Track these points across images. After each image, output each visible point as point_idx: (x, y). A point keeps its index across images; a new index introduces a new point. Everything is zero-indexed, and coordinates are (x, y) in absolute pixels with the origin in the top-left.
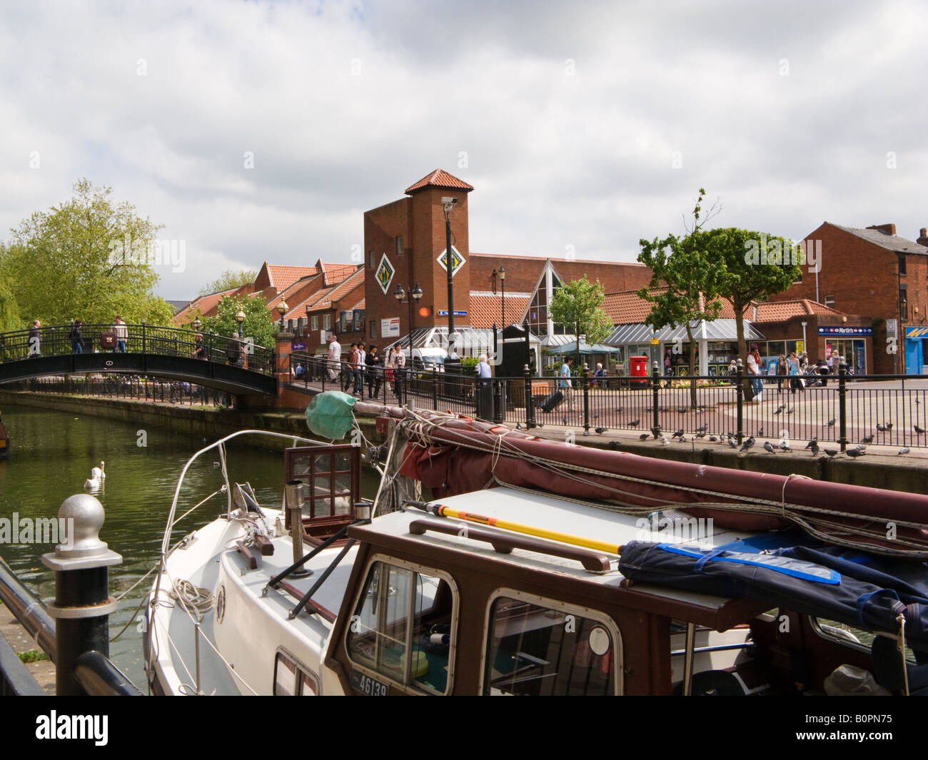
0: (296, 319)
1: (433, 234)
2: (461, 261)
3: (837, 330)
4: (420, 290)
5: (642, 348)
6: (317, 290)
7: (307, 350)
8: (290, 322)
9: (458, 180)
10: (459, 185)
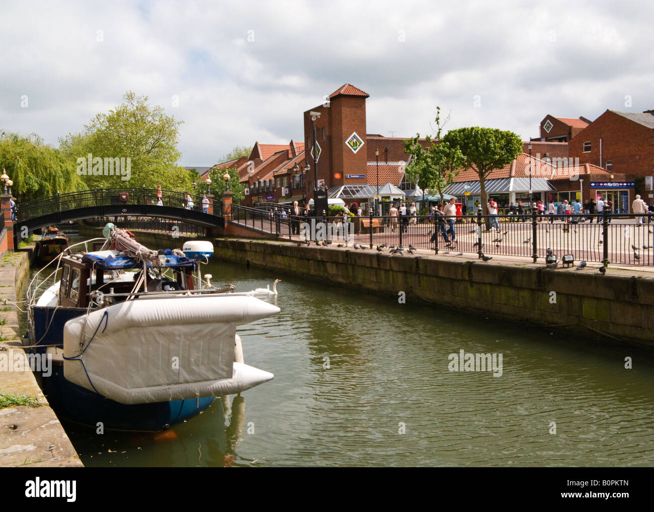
0: (268, 180)
1: (343, 126)
2: (361, 143)
3: (605, 184)
4: (309, 166)
5: (475, 197)
6: (284, 161)
7: (274, 200)
8: (265, 182)
9: (359, 90)
10: (360, 94)
